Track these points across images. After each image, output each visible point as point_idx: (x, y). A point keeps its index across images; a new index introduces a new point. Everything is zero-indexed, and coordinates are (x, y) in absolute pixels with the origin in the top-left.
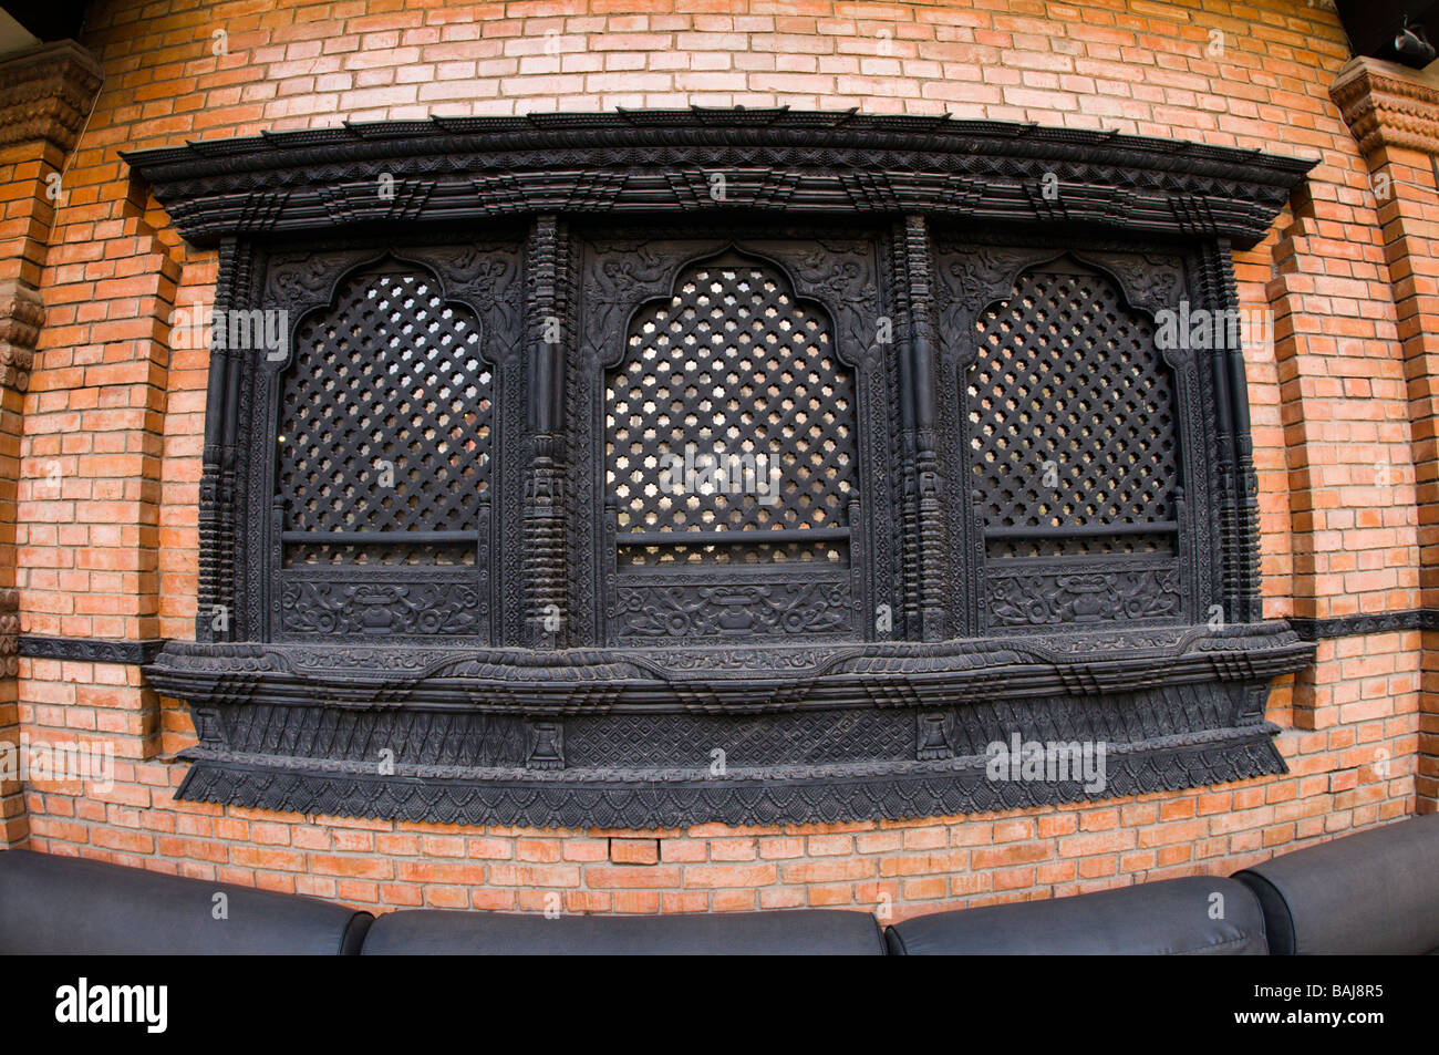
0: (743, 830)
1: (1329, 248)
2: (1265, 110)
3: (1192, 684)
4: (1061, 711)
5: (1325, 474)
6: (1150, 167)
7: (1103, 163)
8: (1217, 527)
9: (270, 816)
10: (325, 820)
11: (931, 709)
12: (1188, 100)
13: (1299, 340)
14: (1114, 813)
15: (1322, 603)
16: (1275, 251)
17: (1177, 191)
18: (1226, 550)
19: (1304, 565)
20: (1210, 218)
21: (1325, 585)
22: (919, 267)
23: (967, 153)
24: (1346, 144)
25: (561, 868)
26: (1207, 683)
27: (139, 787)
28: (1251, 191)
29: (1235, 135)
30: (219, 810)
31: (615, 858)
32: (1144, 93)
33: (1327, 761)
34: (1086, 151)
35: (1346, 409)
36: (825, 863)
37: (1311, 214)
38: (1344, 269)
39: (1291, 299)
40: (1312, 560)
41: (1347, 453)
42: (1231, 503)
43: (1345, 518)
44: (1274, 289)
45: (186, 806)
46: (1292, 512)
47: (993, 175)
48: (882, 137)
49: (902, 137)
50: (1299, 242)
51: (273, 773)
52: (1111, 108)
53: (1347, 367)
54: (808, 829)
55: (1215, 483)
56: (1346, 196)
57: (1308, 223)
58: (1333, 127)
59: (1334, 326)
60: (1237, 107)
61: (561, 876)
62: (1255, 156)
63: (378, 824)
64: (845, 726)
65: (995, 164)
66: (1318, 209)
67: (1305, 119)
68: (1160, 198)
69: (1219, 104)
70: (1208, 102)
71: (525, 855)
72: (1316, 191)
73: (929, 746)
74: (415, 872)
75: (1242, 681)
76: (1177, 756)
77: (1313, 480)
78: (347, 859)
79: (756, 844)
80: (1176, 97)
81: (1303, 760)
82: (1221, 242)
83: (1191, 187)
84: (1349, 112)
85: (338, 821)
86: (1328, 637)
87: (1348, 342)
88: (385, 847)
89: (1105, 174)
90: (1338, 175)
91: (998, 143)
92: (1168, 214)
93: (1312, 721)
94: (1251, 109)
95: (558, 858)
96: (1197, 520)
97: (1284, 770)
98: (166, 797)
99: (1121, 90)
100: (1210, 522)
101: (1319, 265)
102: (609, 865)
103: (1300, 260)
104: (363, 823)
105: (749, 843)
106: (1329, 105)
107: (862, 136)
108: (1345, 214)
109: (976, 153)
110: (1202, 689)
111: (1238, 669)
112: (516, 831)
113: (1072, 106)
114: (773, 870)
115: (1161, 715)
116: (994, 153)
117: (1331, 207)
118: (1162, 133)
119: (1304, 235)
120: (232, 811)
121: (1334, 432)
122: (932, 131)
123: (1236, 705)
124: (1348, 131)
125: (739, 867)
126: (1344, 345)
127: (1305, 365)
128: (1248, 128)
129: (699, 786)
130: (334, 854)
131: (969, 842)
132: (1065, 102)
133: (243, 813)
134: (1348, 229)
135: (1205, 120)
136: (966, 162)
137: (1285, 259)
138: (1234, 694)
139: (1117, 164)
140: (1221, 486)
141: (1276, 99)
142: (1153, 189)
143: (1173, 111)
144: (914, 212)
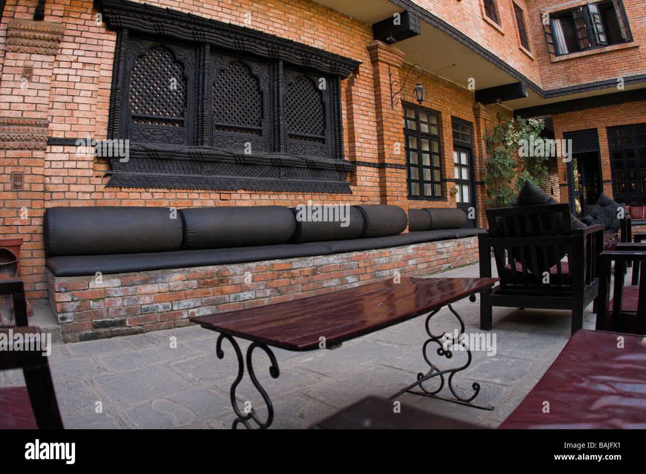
0: (248, 192)
1: (361, 82)
2: (352, 49)
3: (332, 170)
4: (307, 171)
5: (358, 130)
6: (328, 58)
7: (319, 56)
8: (334, 139)
9: (135, 190)
10: (151, 190)
11: (284, 167)
12: (336, 45)
13: (353, 101)
14: (318, 196)
15: (357, 157)
16: (348, 81)
17: (331, 64)
18: (336, 144)
19: (353, 149)
20: (338, 71)
21: (358, 154)
22: (281, 72)
23: (293, 49)
24: (368, 59)
25: (209, 201)
26: (334, 170)
27: (91, 186)
28: (347, 67)
29: (345, 54)
30: (119, 189)
31: (222, 198)
32: (328, 41)
33: (360, 194)
34: (316, 53)
35: (362, 117)
36: (264, 201)
37: (358, 74)
38: (364, 87)
39: (353, 92)
40: (355, 148)
41: (362, 126)
42: (337, 133)
43: (362, 140)
44: (347, 90)
45: (108, 189)
46: (349, 138)
47: (297, 54)
48: (278, 42)
49: (282, 43)
50: (355, 80)
51: (138, 177)
52: (321, 44)
53: (363, 108)
54: (260, 192)
55: (333, 129)
56: (367, 71)
57: (358, 76)
58: (366, 55)
59: (361, 99)
60: (346, 48)
61: (210, 203)
62: (350, 59)
63: (165, 190)
64: (266, 169)
65: (298, 52)
66: (360, 73)
67: (360, 53)
68: (328, 66)
69: (343, 46)
70: (340, 46)
71: (201, 198)
72: (360, 69)
73: (283, 176)
74: (175, 204)
75: (341, 171)
76: (330, 185)
77: (355, 131)
78: (157, 201)
79: (250, 196)
80: (334, 44)
81: (355, 192)
82: (339, 77)
83: (335, 64)
84: (371, 52)
85: (155, 190)
86: (359, 165)
87: (364, 103)
88: (167, 197)
89: (319, 58)
90: (366, 66)
91: (300, 48)
92: (329, 69)
93: (356, 184)
94: (349, 48)
95: (209, 198)
96: (329, 136)
97: (352, 193)
98: (101, 188)
99: (323, 40)
100: (332, 137)
101: (359, 85)
102: (220, 200)
103: (355, 84)
104: (162, 190)
105: (249, 195)
106: (366, 50)
107: (274, 41)
108: (366, 75)
109: (296, 49)
110: (333, 171)
111: (341, 168)
112: (200, 191)
113: (313, 42)
114: (254, 202)
115: (326, 176)
116: (299, 50)
117: (363, 73)
118: (330, 51)
119: (356, 78)
120: (123, 190)
121: (360, 121)
122: (288, 43)
123: (340, 177)
124: (369, 56)
125: (247, 201)
126: (363, 103)
127: (355, 106)
128: (348, 53)
129: (239, 180)
130: (153, 200)
131: (292, 199)
132: (312, 41)
133: (126, 190)
134: (366, 79)
135: (339, 50)
136: (293, 51)
137: (351, 83)
138: (340, 174)
139: (321, 57)
140: (335, 130)
141: (355, 47)
142: (327, 63)
143: (333, 47)
144: (281, 60)
